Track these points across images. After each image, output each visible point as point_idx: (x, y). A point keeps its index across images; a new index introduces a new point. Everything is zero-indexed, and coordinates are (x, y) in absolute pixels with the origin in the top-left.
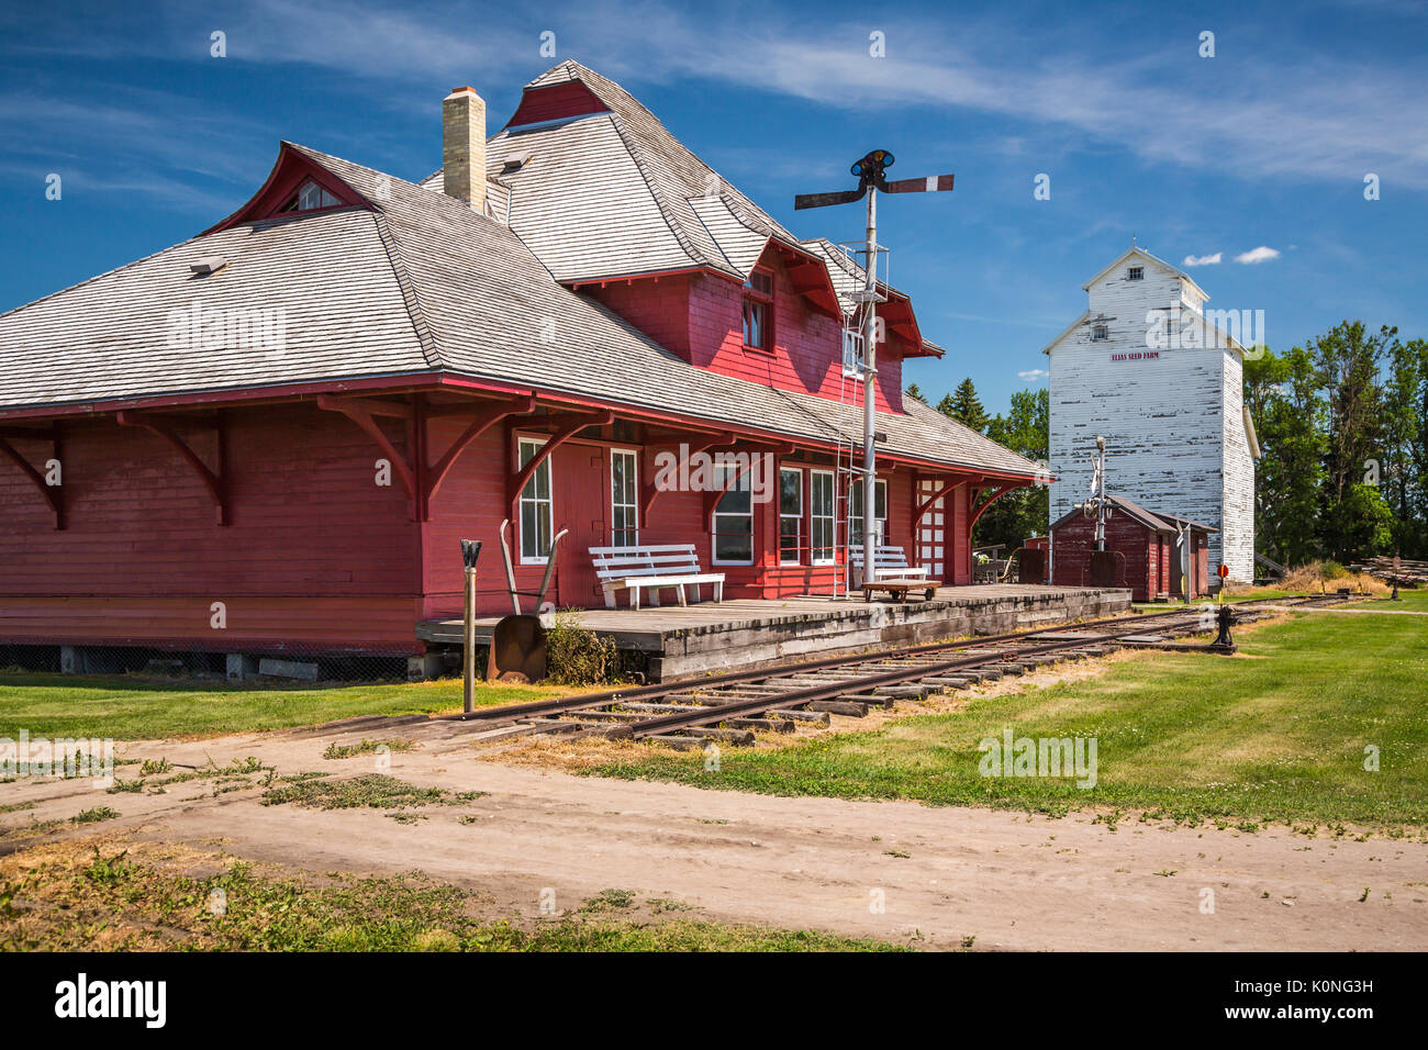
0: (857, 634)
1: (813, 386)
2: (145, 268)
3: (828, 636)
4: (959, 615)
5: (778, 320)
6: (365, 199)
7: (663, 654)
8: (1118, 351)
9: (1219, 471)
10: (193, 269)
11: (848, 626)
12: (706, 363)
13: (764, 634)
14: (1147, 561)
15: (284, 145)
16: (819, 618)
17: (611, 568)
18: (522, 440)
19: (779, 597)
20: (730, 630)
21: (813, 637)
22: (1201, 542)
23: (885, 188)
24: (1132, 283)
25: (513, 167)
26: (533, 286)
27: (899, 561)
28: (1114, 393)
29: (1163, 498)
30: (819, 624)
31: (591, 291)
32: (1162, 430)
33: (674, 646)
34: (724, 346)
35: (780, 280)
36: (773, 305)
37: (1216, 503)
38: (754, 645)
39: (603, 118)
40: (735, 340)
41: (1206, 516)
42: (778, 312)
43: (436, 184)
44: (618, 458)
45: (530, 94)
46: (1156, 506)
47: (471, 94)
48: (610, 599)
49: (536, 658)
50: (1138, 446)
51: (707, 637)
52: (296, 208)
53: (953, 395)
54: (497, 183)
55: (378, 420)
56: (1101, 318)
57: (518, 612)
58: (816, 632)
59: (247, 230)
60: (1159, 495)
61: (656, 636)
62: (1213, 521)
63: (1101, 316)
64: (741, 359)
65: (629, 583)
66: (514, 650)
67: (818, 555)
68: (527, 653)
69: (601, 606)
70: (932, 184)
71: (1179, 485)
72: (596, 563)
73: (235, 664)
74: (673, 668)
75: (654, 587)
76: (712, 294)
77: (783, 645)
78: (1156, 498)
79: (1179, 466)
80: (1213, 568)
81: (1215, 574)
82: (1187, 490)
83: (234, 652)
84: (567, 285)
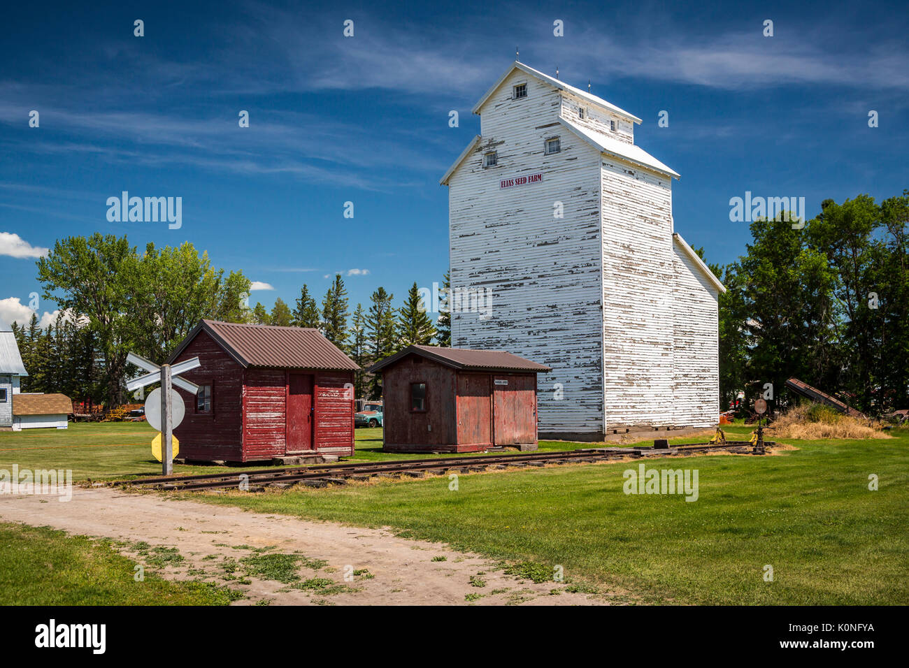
8: (507, 176)
9: (598, 302)
24: (518, 102)
28: (504, 222)
29: (548, 334)
32: (546, 260)
37: (597, 339)
41: (588, 354)
46: (542, 343)
50: (525, 278)
56: (492, 144)
60: (545, 332)
62: (595, 359)
63: (491, 141)
71: (562, 319)
78: (542, 334)
79: (562, 298)
80: (594, 412)
81: (597, 419)
82: (570, 325)
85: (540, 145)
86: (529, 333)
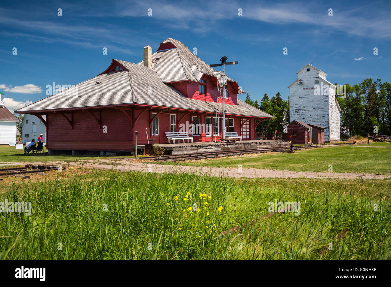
0: (216, 149)
1: (215, 100)
2: (88, 82)
3: (209, 149)
4: (242, 146)
5: (207, 88)
6: (127, 69)
7: (172, 151)
8: (305, 87)
9: (328, 115)
10: (96, 83)
11: (213, 147)
12: (191, 97)
13: (194, 148)
14: (304, 135)
15: (113, 60)
16: (206, 145)
17: (170, 136)
18: (152, 113)
19: (206, 142)
20: (186, 147)
21: (205, 149)
22: (322, 131)
23: (226, 64)
24: (308, 72)
25: (158, 59)
26: (158, 84)
27: (236, 135)
28: (304, 97)
29: (316, 121)
30: (206, 146)
31: (169, 84)
32: (315, 105)
33: (175, 149)
34: (195, 94)
35: (208, 81)
36: (206, 85)
37: (328, 122)
38: (191, 150)
39: (175, 49)
40: (197, 93)
41: (326, 125)
42: (207, 87)
43: (142, 63)
44: (172, 116)
45: (162, 45)
47: (149, 47)
48: (169, 142)
49: (151, 152)
50: (310, 109)
51: (181, 148)
52: (115, 70)
53: (275, 96)
54: (154, 62)
55: (126, 111)
56: (301, 80)
57: (149, 144)
58: (206, 148)
59: (106, 74)
61: (171, 148)
62: (327, 126)
63: (301, 79)
64: (199, 96)
65: (172, 139)
66: (148, 150)
67: (215, 134)
69: (168, 143)
70: (234, 63)
71: (319, 118)
72: (167, 135)
73: (102, 153)
74: (173, 153)
75: (179, 140)
76: (192, 84)
77: (198, 150)
78: (314, 121)
79: (319, 113)
80: (327, 137)
81: (328, 138)
83: (102, 151)
84: (165, 83)
85: (314, 81)
86: (311, 120)
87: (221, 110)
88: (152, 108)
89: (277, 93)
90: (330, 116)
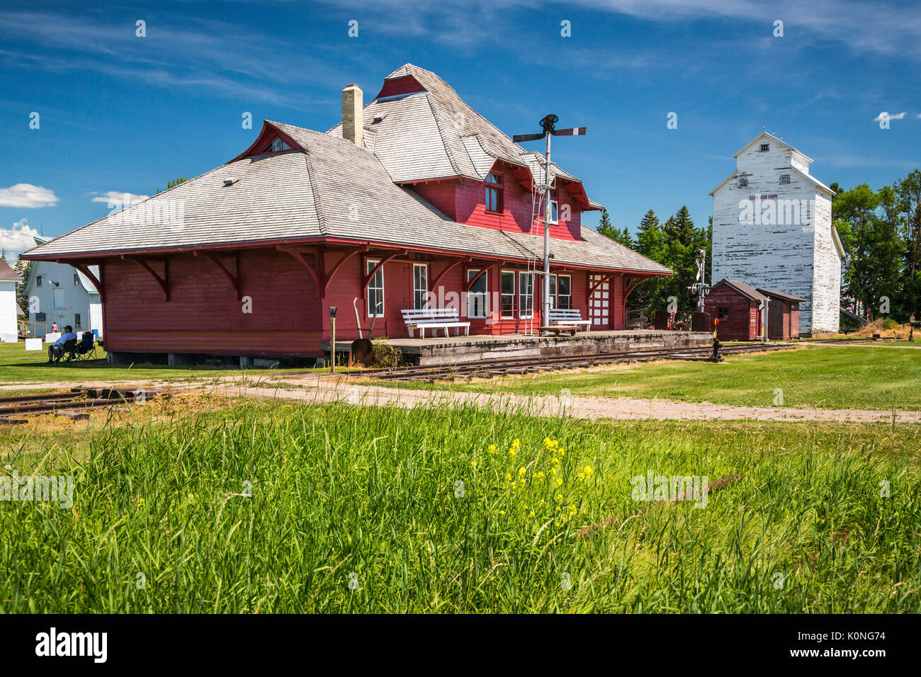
0: (526, 351)
1: (525, 229)
2: (203, 180)
3: (509, 351)
4: (592, 343)
5: (505, 196)
6: (302, 147)
7: (421, 356)
8: (753, 194)
9: (811, 265)
10: (225, 182)
11: (520, 346)
12: (464, 220)
13: (473, 349)
14: (749, 318)
15: (265, 122)
16: (503, 342)
17: (412, 319)
18: (369, 261)
19: (501, 334)
20: (455, 346)
21: (501, 351)
22: (793, 307)
23: (554, 133)
24: (762, 153)
25: (378, 121)
26: (380, 187)
27: (577, 317)
29: (778, 281)
30: (504, 345)
31: (409, 187)
32: (778, 241)
33: (426, 353)
34: (474, 212)
35: (506, 177)
36: (502, 189)
37: (809, 284)
38: (467, 353)
39: (423, 94)
40: (481, 209)
41: (803, 292)
42: (505, 192)
43: (337, 132)
44: (417, 268)
45: (388, 82)
46: (774, 285)
47: (355, 88)
48: (411, 333)
49: (369, 357)
50: (764, 250)
51: (443, 349)
52: (271, 150)
53: (675, 216)
54: (369, 130)
55: (303, 255)
56: (744, 175)
57: (361, 338)
58: (502, 349)
59: (249, 161)
60: (776, 280)
61: (418, 348)
62: (808, 295)
63: (744, 173)
64: (485, 217)
65: (419, 326)
66: (360, 353)
67: (523, 313)
68: (365, 356)
69: (408, 337)
70: (576, 132)
71: (788, 273)
72: (404, 317)
73: (243, 361)
74: (423, 362)
75: (434, 328)
76: (468, 187)
77: (484, 354)
78: (774, 281)
79: (789, 262)
80: (806, 322)
81: (808, 326)
82: (792, 277)
83: (244, 356)
84: (398, 184)
85: (777, 179)
86: (766, 280)
87: (540, 253)
88: (368, 247)
89: (680, 208)
90: (816, 270)
